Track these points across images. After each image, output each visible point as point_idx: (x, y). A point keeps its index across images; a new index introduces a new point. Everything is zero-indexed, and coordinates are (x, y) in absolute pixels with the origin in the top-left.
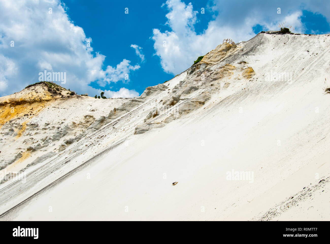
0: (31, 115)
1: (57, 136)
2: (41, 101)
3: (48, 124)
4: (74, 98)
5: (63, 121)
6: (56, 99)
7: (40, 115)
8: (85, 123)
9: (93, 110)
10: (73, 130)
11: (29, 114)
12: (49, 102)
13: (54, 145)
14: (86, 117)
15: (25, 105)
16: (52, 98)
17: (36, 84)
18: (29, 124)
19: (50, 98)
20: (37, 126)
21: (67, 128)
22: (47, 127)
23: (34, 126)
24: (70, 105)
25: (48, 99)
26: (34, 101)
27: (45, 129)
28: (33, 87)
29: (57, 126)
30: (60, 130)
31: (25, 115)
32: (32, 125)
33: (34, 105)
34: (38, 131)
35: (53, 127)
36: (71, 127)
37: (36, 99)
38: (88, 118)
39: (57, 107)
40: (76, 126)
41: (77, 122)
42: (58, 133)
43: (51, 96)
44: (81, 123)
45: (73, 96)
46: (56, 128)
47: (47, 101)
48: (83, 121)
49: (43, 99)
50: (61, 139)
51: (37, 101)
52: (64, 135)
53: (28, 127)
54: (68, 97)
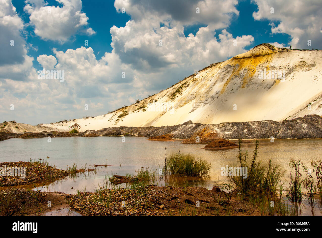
0: (268, 62)
1: (289, 72)
2: (268, 54)
3: (281, 66)
4: (285, 52)
5: (289, 65)
6: (276, 53)
7: (273, 61)
8: (301, 65)
9: (302, 58)
10: (296, 69)
11: (267, 62)
12: (272, 55)
13: (289, 76)
14: (301, 62)
15: (261, 57)
16: (273, 52)
17: (260, 45)
18: (270, 66)
19: (272, 52)
20: (275, 67)
21: (293, 68)
22: (281, 67)
23: (273, 67)
24: (286, 56)
25: (271, 53)
26: (265, 55)
27: (281, 69)
28: (259, 47)
29: (287, 67)
30: (289, 69)
31: (265, 62)
32: (272, 67)
33: (266, 57)
34: (277, 70)
35: (285, 68)
36: (294, 67)
37: (266, 53)
38: (302, 62)
39: (279, 57)
40: (297, 67)
41: (297, 65)
42: (289, 70)
43: (272, 51)
44: (299, 65)
45: (284, 51)
46: (287, 68)
47: (272, 54)
48: (300, 64)
49: (269, 53)
50: (291, 73)
51: (267, 54)
52: (292, 71)
53: (270, 68)
54: (282, 51)
